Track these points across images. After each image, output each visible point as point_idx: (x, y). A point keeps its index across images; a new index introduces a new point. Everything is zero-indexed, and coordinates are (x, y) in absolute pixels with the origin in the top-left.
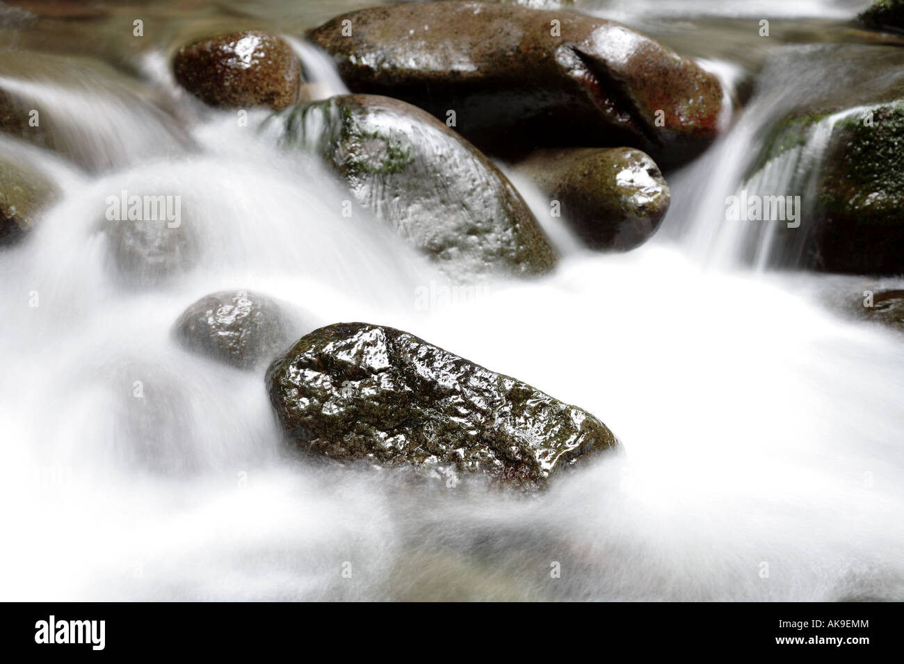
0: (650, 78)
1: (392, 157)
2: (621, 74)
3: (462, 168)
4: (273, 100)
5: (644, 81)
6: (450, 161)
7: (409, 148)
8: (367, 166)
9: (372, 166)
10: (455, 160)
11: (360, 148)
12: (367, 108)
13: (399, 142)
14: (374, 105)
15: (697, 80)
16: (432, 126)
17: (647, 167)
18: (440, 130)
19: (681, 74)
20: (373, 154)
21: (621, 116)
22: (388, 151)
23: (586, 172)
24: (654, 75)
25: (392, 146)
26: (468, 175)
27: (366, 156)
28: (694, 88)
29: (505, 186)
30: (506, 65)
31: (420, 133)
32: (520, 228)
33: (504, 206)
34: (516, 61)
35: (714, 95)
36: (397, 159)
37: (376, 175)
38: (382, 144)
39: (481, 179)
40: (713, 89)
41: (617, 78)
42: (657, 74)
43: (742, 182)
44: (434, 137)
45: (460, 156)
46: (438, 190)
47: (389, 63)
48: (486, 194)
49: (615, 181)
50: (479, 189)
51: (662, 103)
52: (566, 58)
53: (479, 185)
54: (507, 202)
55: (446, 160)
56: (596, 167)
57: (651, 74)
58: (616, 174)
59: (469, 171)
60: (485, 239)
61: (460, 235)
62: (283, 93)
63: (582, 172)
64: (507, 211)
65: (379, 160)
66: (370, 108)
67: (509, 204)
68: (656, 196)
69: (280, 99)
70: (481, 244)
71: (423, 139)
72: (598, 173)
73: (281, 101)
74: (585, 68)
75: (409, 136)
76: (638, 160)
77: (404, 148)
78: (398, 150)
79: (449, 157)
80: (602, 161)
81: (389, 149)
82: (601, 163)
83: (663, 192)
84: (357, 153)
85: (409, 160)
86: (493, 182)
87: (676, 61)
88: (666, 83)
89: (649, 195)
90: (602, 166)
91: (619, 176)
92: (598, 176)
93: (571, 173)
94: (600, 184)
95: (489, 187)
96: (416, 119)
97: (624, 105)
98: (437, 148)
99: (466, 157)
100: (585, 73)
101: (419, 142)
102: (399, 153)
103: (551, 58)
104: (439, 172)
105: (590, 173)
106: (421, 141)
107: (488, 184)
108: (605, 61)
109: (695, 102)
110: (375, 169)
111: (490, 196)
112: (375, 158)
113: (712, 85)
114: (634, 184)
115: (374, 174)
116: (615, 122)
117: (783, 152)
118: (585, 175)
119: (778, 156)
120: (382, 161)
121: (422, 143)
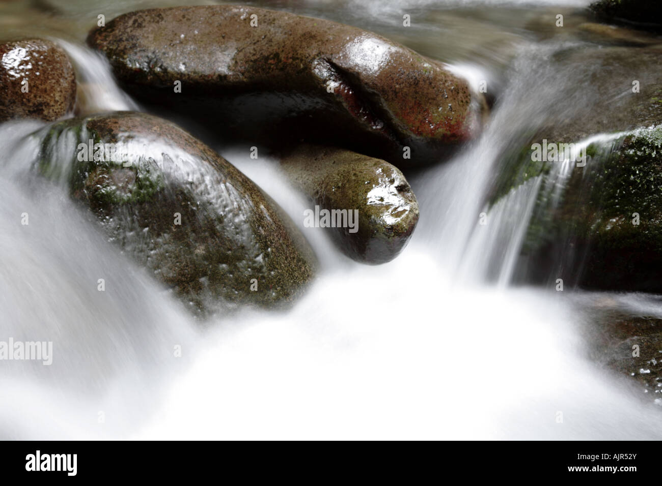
0: (401, 89)
1: (140, 187)
2: (375, 86)
3: (213, 194)
4: (43, 110)
5: (396, 92)
6: (202, 188)
7: (159, 177)
8: (115, 197)
9: (120, 196)
10: (206, 186)
11: (108, 179)
12: (117, 135)
13: (148, 172)
14: (125, 131)
15: (446, 88)
16: (184, 150)
17: (397, 183)
18: (192, 155)
19: (431, 83)
20: (120, 185)
21: (375, 124)
22: (136, 181)
23: (340, 185)
24: (406, 86)
25: (140, 176)
26: (219, 201)
27: (114, 188)
28: (443, 95)
29: (258, 207)
30: (268, 73)
31: (171, 160)
32: (272, 251)
33: (255, 232)
34: (277, 69)
35: (462, 101)
36: (145, 189)
37: (124, 206)
38: (131, 173)
39: (233, 204)
40: (461, 95)
41: (370, 90)
42: (408, 85)
43: (488, 205)
44: (185, 163)
45: (212, 182)
46: (188, 218)
47: (161, 67)
48: (237, 220)
49: (366, 199)
50: (230, 215)
51: (413, 113)
52: (322, 71)
53: (230, 211)
54: (259, 226)
55: (197, 187)
56: (349, 181)
57: (402, 86)
58: (366, 192)
59: (220, 197)
60: (236, 266)
61: (210, 264)
62: (52, 103)
63: (337, 183)
64: (259, 235)
65: (127, 190)
66: (120, 135)
67: (260, 228)
68: (404, 216)
69: (49, 109)
70: (231, 273)
71: (174, 166)
72: (350, 188)
73: (51, 111)
74: (340, 80)
75: (159, 164)
76: (389, 176)
77: (154, 177)
78: (147, 179)
79: (200, 184)
80: (355, 175)
81: (138, 180)
82: (353, 178)
83: (411, 211)
84: (105, 184)
85: (158, 189)
86: (245, 206)
87: (426, 69)
88: (416, 92)
89: (398, 215)
90: (355, 180)
91: (369, 195)
92: (350, 192)
93: (327, 180)
94: (351, 201)
95: (240, 212)
96: (167, 143)
97: (378, 114)
98: (188, 175)
99: (219, 182)
100: (341, 84)
101: (169, 171)
102: (148, 183)
103: (308, 69)
104: (190, 201)
105: (343, 186)
106: (171, 168)
107: (240, 209)
108: (358, 73)
109: (444, 110)
110: (123, 199)
111: (242, 221)
112: (124, 188)
113: (461, 90)
114: (384, 203)
115: (123, 205)
116: (370, 129)
117: (527, 179)
118: (339, 187)
119: (522, 184)
120: (131, 192)
121: (172, 171)
